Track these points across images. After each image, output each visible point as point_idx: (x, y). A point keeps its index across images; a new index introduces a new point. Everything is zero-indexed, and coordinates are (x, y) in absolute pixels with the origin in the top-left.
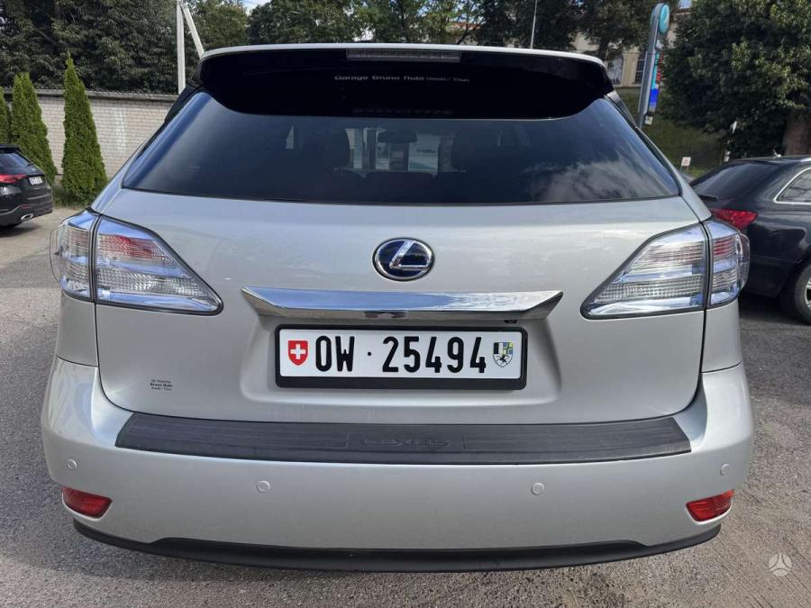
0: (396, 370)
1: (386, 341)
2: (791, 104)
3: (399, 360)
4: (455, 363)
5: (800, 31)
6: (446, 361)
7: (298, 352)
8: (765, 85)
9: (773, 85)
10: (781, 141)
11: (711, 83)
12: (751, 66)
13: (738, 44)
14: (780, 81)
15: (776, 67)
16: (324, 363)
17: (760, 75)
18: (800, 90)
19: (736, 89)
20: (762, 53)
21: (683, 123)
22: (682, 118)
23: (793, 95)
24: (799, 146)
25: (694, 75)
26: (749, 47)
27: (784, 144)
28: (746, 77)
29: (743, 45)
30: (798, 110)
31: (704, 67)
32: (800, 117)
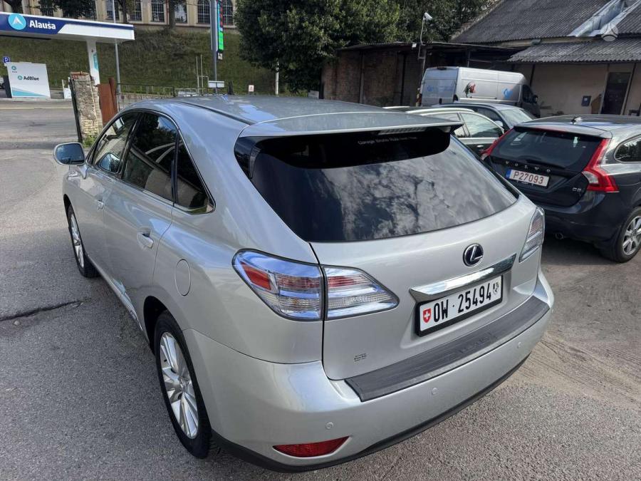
0: (463, 310)
1: (459, 298)
2: (325, 54)
3: (465, 304)
4: (481, 299)
5: (325, 5)
6: (480, 299)
7: (427, 315)
8: (310, 41)
9: (315, 41)
10: (320, 79)
11: (275, 38)
12: (300, 27)
13: (291, 11)
14: (319, 39)
15: (316, 29)
16: (437, 318)
17: (306, 33)
18: (329, 45)
19: (293, 43)
20: (306, 18)
21: (257, 63)
22: (256, 60)
23: (326, 48)
24: (331, 82)
25: (263, 31)
26: (297, 14)
27: (322, 81)
28: (298, 35)
29: (294, 12)
30: (330, 59)
31: (269, 25)
32: (331, 63)
